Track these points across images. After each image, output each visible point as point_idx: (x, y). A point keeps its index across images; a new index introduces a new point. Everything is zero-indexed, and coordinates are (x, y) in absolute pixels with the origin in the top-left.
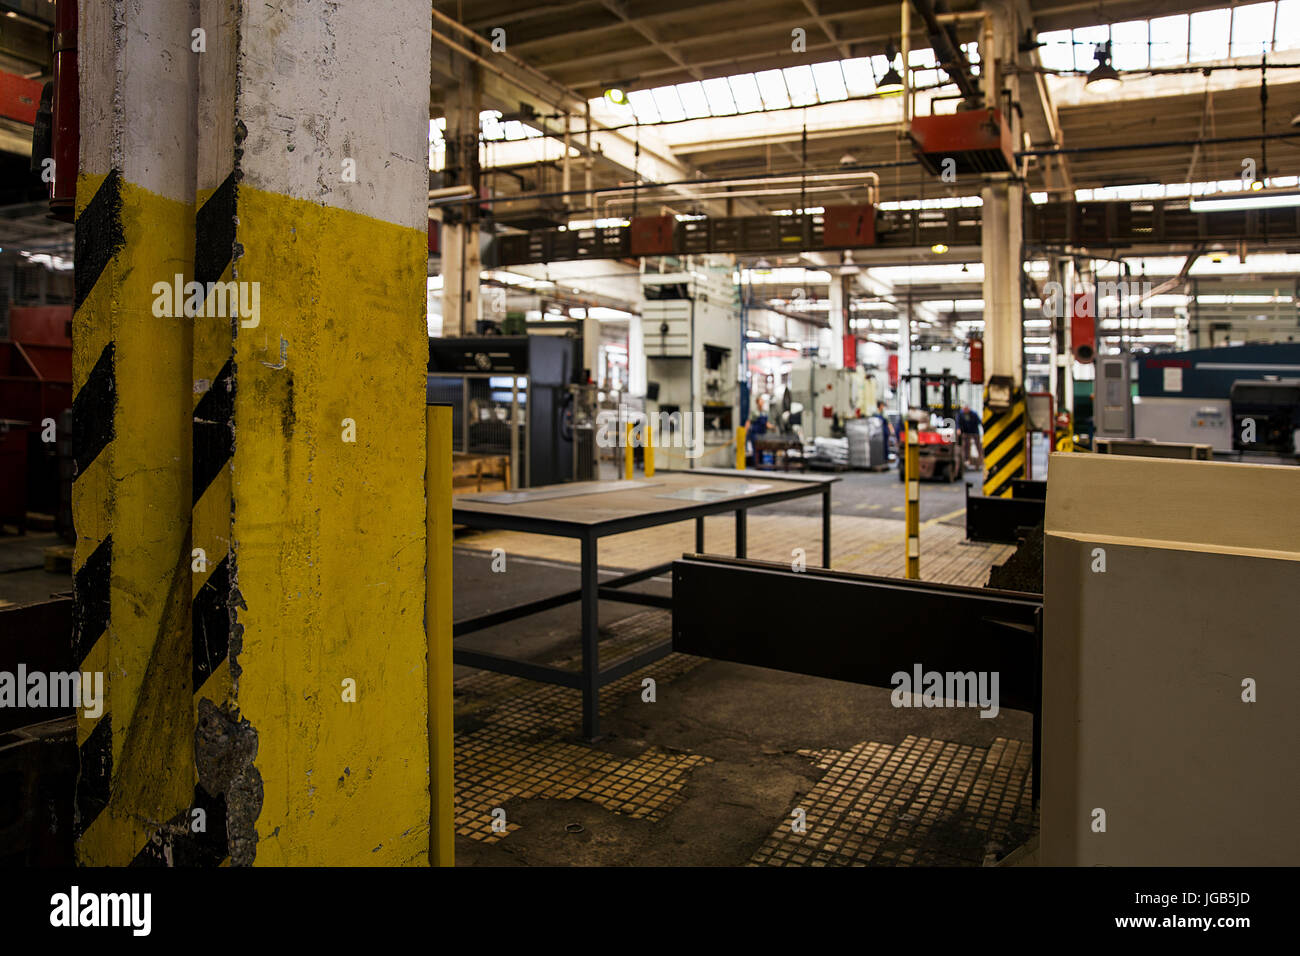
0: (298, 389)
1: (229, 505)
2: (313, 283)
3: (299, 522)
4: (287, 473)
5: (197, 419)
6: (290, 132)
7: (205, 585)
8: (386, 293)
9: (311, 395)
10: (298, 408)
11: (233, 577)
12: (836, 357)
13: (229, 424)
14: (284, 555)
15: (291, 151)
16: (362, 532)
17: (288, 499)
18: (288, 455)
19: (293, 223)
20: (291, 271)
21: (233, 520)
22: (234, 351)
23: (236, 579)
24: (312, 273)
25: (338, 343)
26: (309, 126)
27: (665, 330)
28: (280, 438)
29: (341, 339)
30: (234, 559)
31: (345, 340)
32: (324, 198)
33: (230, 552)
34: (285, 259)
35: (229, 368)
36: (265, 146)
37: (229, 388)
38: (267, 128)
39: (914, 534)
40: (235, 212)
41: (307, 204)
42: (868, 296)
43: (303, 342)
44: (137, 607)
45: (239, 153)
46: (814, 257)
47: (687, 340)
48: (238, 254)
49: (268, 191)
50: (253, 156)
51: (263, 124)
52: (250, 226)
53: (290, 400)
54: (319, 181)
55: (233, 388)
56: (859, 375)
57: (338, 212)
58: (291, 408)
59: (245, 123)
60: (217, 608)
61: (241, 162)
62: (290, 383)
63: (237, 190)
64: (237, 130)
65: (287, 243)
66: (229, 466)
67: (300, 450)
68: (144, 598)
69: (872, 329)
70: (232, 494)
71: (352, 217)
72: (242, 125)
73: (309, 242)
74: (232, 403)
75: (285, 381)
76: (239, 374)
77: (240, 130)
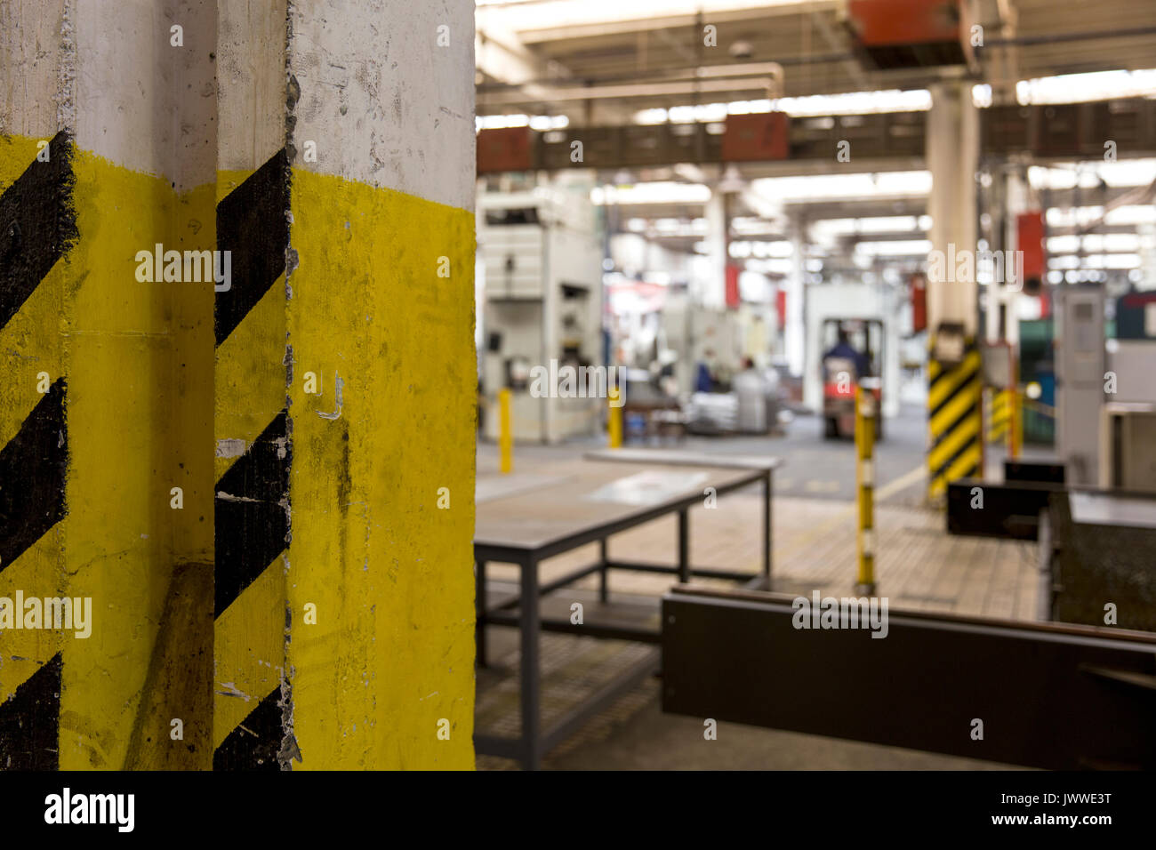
0: (353, 444)
1: (283, 618)
2: (367, 294)
3: (355, 627)
4: (343, 561)
5: (222, 495)
6: (343, 87)
7: (238, 729)
8: (436, 299)
9: (367, 449)
10: (353, 471)
11: (287, 720)
12: (715, 295)
13: (282, 503)
14: (339, 677)
15: (344, 113)
16: (416, 628)
17: (344, 597)
18: (343, 534)
19: (348, 215)
20: (346, 282)
21: (288, 638)
22: (288, 401)
23: (292, 721)
24: (366, 282)
25: (392, 374)
26: (361, 78)
27: (510, 265)
28: (336, 513)
29: (395, 368)
30: (289, 693)
31: (399, 368)
32: (378, 176)
33: (282, 682)
34: (339, 266)
35: (280, 425)
36: (317, 110)
37: (282, 453)
38: (319, 83)
39: (868, 525)
40: (287, 206)
41: (362, 186)
42: (751, 214)
43: (358, 378)
44: (94, 752)
45: (291, 122)
46: (688, 170)
47: (538, 278)
48: (292, 265)
49: (322, 174)
50: (306, 124)
51: (315, 78)
52: (304, 224)
53: (346, 460)
54: (372, 153)
55: (289, 453)
56: (744, 317)
57: (390, 194)
58: (347, 472)
59: (298, 79)
60: (260, 762)
61: (295, 134)
62: (346, 437)
63: (290, 173)
64: (288, 90)
65: (340, 243)
66: (282, 563)
67: (356, 527)
68: (102, 738)
69: (752, 256)
70: (287, 602)
71: (405, 200)
72: (294, 82)
73: (362, 238)
74: (286, 475)
75: (340, 435)
76: (295, 433)
77: (293, 89)
